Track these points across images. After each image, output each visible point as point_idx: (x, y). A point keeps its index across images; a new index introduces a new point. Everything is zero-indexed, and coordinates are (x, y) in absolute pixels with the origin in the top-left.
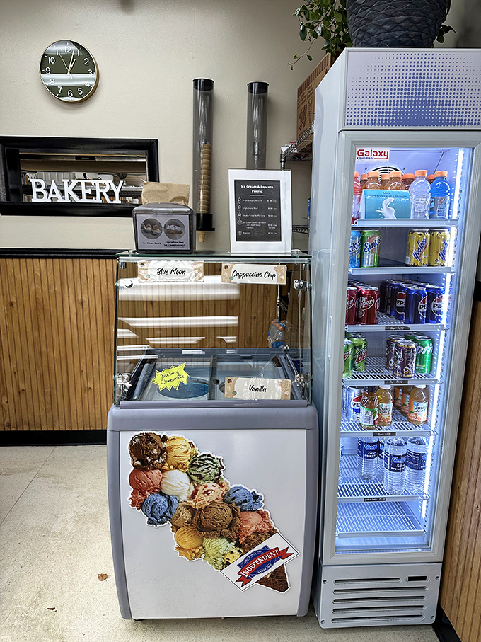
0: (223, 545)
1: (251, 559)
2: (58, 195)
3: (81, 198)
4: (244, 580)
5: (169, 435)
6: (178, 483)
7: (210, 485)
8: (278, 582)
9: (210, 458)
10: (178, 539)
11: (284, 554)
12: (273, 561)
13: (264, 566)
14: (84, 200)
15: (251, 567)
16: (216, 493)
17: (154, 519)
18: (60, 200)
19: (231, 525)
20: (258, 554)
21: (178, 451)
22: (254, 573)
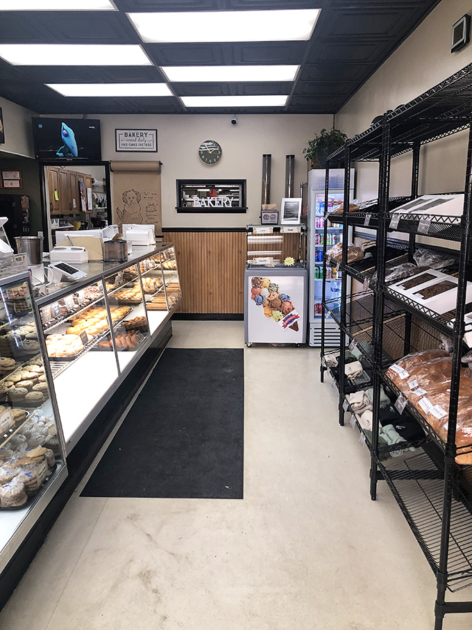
0: (278, 313)
1: (287, 318)
2: (205, 204)
3: (214, 205)
4: (285, 326)
5: (263, 277)
6: (265, 292)
7: (275, 293)
8: (295, 327)
9: (275, 285)
10: (265, 310)
11: (297, 317)
12: (294, 319)
13: (291, 321)
14: (216, 206)
15: (287, 322)
16: (276, 296)
17: (258, 304)
18: (206, 206)
19: (280, 306)
20: (289, 317)
21: (265, 282)
22: (288, 324)
